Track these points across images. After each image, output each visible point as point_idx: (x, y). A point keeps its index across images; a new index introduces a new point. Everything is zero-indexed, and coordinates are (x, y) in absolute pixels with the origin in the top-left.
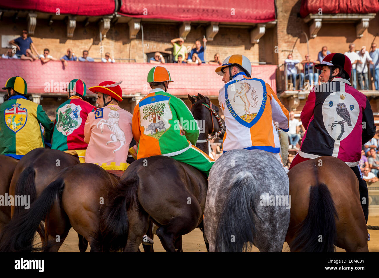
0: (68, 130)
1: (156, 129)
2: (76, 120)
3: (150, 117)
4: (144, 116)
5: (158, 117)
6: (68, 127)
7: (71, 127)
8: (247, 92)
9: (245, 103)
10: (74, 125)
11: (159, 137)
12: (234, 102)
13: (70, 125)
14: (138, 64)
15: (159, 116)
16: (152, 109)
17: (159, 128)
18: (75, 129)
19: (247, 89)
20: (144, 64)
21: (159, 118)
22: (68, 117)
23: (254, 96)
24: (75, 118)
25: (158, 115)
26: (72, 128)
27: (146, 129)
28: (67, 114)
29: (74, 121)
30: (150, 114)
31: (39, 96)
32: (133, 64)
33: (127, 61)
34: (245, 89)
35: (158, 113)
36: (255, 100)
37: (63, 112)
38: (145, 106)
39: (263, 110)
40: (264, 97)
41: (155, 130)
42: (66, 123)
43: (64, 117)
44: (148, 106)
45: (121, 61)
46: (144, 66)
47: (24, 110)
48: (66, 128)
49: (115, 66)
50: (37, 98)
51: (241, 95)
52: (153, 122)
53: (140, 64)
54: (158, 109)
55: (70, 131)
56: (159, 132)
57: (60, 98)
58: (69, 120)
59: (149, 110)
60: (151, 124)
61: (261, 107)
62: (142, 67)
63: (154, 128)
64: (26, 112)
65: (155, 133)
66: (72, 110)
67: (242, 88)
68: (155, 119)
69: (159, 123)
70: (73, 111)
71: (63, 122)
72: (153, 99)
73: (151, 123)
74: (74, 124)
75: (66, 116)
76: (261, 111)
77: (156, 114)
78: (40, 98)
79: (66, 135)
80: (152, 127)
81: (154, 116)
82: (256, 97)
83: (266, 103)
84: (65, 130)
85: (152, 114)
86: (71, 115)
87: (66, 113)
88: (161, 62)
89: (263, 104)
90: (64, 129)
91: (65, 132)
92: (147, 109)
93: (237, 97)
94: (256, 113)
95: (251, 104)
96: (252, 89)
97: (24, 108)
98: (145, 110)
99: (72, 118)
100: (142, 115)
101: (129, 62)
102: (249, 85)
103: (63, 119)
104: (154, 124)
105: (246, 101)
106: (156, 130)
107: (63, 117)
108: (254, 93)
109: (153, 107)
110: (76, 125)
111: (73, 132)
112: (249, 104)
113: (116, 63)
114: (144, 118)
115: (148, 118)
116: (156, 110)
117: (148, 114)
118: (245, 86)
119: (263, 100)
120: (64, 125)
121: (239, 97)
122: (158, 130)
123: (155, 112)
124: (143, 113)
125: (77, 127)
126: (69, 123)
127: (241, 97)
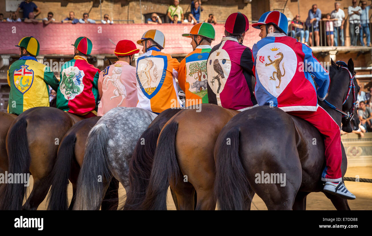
0: (70, 94)
1: (201, 87)
2: (78, 86)
3: (196, 75)
4: (190, 73)
5: (203, 75)
6: (70, 92)
7: (74, 92)
8: (150, 69)
9: (148, 78)
10: (76, 91)
11: (203, 96)
12: (141, 76)
13: (72, 91)
14: (136, 24)
15: (205, 75)
16: (198, 66)
17: (204, 87)
18: (76, 95)
19: (151, 67)
20: (142, 24)
21: (204, 77)
22: (71, 82)
23: (155, 73)
24: (77, 84)
25: (203, 73)
26: (74, 94)
27: (191, 86)
28: (70, 78)
29: (77, 87)
30: (196, 72)
31: (43, 57)
32: (132, 25)
33: (126, 23)
34: (149, 66)
35: (203, 71)
36: (155, 76)
37: (67, 74)
38: (192, 62)
39: (162, 84)
40: (163, 73)
41: (199, 88)
42: (69, 87)
43: (68, 80)
44: (194, 63)
45: (120, 23)
46: (142, 26)
47: (31, 72)
48: (68, 92)
49: (114, 27)
50: (41, 59)
51: (146, 71)
52: (199, 80)
53: (138, 24)
54: (204, 68)
55: (72, 96)
56: (203, 91)
57: (62, 59)
58: (72, 84)
59: (196, 68)
60: (196, 82)
61: (161, 82)
62: (140, 27)
63: (199, 86)
64: (33, 73)
65: (199, 91)
66: (76, 74)
67: (147, 65)
68: (200, 77)
69: (204, 81)
70: (76, 76)
71: (66, 85)
72: (200, 56)
73: (196, 80)
74: (76, 89)
75: (69, 80)
76: (160, 85)
77: (202, 72)
78: (43, 59)
79: (68, 100)
80: (197, 85)
81: (200, 74)
82: (157, 74)
83: (165, 78)
84: (67, 94)
85: (198, 71)
86: (74, 80)
87: (69, 76)
88: (158, 22)
89: (162, 79)
90: (67, 92)
91: (67, 96)
92: (193, 66)
93: (143, 72)
94: (156, 87)
95: (152, 79)
96: (154, 66)
97: (31, 70)
98: (191, 67)
99: (75, 83)
100: (188, 71)
101: (128, 23)
102: (153, 62)
103: (66, 82)
104: (199, 82)
105: (149, 77)
106: (201, 89)
107: (66, 79)
108: (155, 70)
109: (199, 64)
110: (78, 91)
111: (74, 98)
112: (151, 79)
113: (115, 24)
114: (189, 74)
115: (194, 75)
116: (202, 68)
117: (194, 71)
118: (150, 64)
119: (163, 76)
120: (67, 88)
121: (144, 72)
122: (202, 89)
123: (200, 70)
124: (190, 69)
125: (79, 93)
126: (72, 88)
127: (146, 73)
